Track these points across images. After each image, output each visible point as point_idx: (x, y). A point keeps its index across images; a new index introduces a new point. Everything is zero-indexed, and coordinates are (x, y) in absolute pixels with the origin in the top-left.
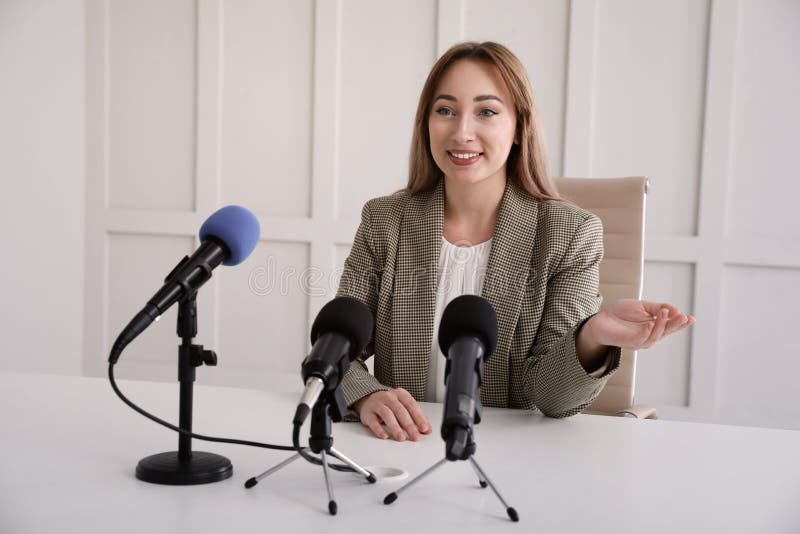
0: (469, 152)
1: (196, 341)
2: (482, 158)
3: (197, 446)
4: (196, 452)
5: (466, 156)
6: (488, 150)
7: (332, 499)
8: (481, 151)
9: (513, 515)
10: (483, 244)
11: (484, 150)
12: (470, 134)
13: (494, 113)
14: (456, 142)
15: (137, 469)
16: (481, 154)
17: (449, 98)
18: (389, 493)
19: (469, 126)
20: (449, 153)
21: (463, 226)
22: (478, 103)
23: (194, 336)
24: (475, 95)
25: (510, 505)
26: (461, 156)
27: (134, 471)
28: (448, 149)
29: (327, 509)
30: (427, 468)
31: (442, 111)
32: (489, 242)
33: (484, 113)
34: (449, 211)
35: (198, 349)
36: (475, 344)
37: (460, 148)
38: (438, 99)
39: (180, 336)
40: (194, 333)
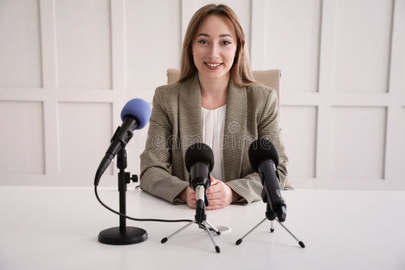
0: (216, 63)
1: (126, 170)
2: (222, 66)
3: (129, 223)
4: (128, 227)
5: (215, 65)
6: (225, 62)
7: (217, 245)
8: (222, 62)
9: (302, 245)
10: (222, 108)
11: (224, 62)
12: (218, 55)
13: (229, 43)
14: (210, 58)
15: (99, 236)
16: (222, 64)
17: (206, 35)
18: (238, 239)
19: (217, 50)
20: (205, 63)
21: (209, 99)
22: (222, 38)
23: (126, 168)
24: (219, 34)
25: (300, 240)
26: (212, 65)
27: (97, 238)
28: (206, 61)
29: (215, 250)
30: (257, 224)
31: (203, 42)
32: (224, 106)
33: (224, 43)
34: (203, 92)
35: (128, 174)
36: (271, 163)
37: (212, 62)
38: (200, 35)
39: (118, 168)
40: (125, 166)
